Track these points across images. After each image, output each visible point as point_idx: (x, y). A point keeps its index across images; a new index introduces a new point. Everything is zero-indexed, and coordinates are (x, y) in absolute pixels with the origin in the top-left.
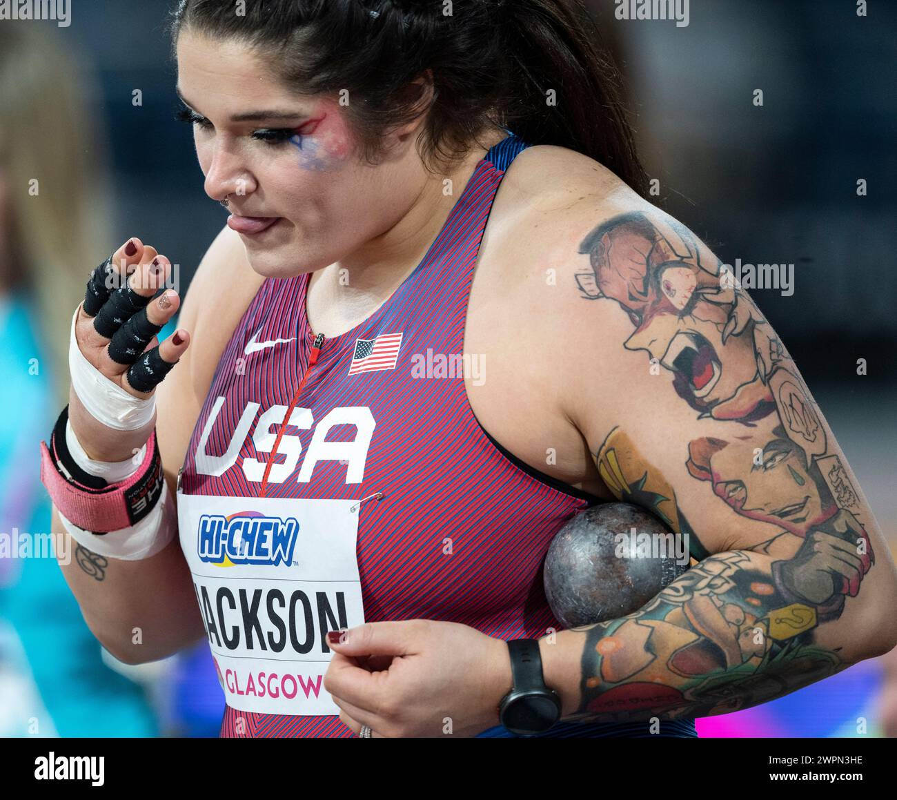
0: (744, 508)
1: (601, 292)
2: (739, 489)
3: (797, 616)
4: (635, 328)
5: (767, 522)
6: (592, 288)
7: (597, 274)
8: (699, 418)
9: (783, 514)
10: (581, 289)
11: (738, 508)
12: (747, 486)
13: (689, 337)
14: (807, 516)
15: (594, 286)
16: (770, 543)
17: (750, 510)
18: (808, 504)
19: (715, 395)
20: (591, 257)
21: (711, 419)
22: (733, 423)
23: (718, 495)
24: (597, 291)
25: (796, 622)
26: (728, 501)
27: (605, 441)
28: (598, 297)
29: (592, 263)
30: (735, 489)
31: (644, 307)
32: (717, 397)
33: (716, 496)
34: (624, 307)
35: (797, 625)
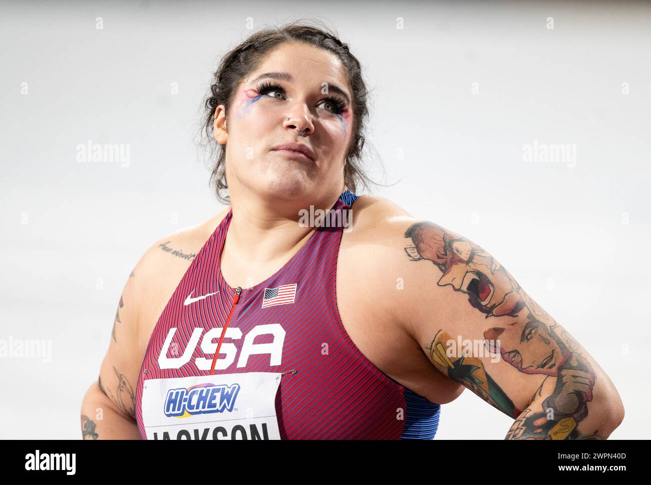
0: (523, 367)
1: (421, 256)
2: (517, 355)
3: (564, 426)
4: (443, 273)
5: (537, 374)
6: (415, 255)
7: (418, 247)
8: (486, 317)
9: (543, 366)
10: (409, 255)
11: (520, 368)
12: (520, 352)
13: (473, 273)
14: (555, 362)
15: (416, 254)
16: (542, 388)
17: (527, 368)
18: (555, 355)
19: (493, 302)
20: (413, 239)
21: (493, 317)
22: (506, 317)
23: (506, 361)
24: (418, 256)
25: (566, 429)
26: (513, 363)
27: (434, 339)
28: (419, 259)
29: (414, 242)
30: (515, 356)
31: (446, 262)
32: (494, 303)
33: (505, 362)
34: (435, 263)
35: (567, 430)
